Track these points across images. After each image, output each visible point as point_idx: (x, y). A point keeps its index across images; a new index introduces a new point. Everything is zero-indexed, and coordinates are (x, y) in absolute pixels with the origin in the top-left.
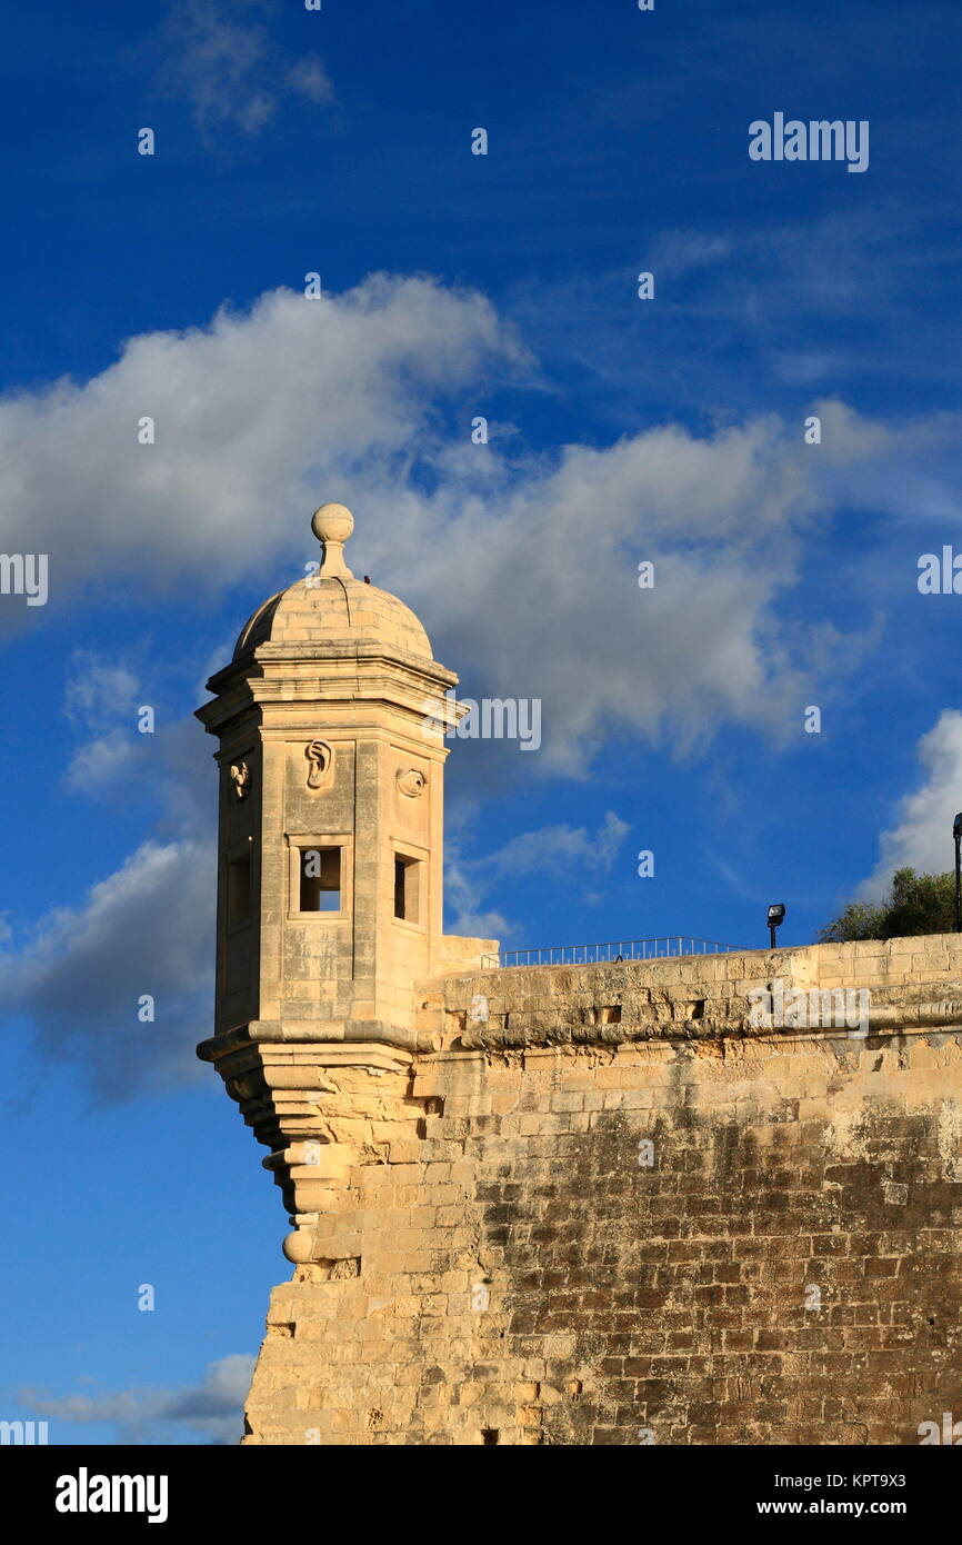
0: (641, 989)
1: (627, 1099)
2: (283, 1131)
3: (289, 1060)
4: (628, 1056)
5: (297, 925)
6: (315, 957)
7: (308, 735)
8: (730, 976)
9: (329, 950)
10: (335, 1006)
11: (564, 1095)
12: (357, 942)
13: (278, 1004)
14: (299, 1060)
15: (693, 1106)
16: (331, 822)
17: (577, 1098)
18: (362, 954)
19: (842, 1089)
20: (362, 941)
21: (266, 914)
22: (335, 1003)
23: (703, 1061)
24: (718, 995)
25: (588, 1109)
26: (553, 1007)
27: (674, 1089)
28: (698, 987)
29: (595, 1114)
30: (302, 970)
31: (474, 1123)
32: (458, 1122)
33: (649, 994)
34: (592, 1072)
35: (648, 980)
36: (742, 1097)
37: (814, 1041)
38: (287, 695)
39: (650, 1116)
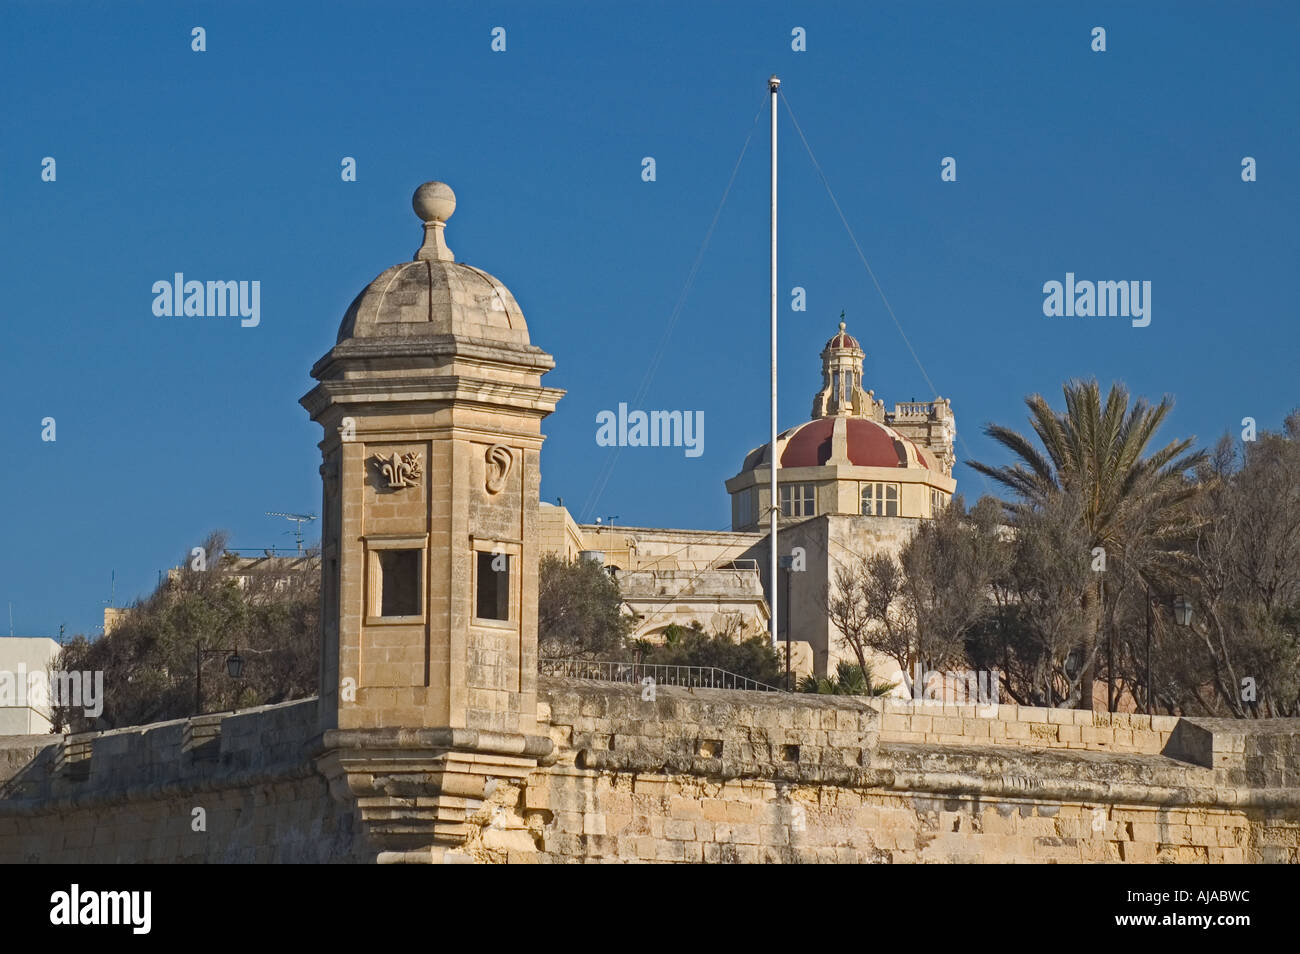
0: (742, 728)
1: (735, 833)
2: (436, 836)
3: (465, 769)
4: (733, 792)
5: (478, 631)
6: (490, 665)
7: (488, 438)
8: (823, 726)
9: (501, 660)
10: (507, 719)
11: (675, 823)
12: (523, 654)
13: (463, 711)
14: (475, 769)
15: (797, 847)
16: (502, 529)
17: (688, 826)
18: (527, 667)
19: (928, 845)
20: (527, 654)
21: (455, 618)
22: (507, 714)
23: (801, 802)
24: (813, 743)
25: (700, 839)
26: (659, 733)
27: (777, 828)
28: (793, 732)
29: (707, 845)
30: (480, 678)
31: (590, 841)
32: (574, 837)
33: (750, 733)
34: (698, 803)
35: (748, 719)
36: (840, 843)
37: (900, 797)
38: (482, 397)
39: (759, 852)
